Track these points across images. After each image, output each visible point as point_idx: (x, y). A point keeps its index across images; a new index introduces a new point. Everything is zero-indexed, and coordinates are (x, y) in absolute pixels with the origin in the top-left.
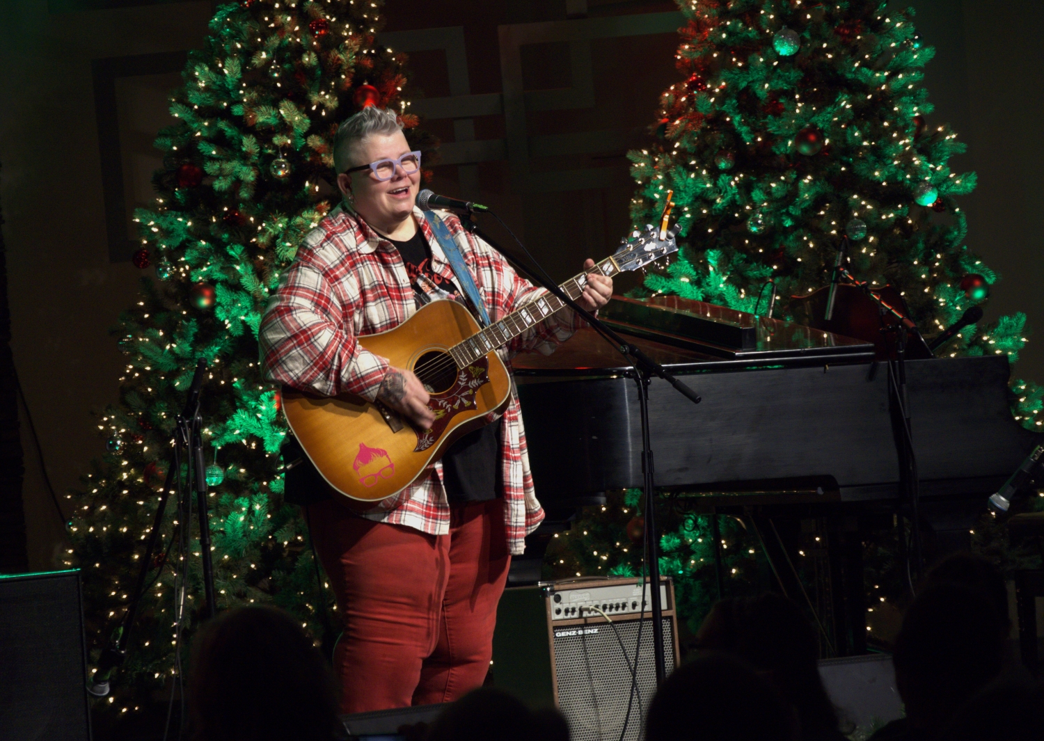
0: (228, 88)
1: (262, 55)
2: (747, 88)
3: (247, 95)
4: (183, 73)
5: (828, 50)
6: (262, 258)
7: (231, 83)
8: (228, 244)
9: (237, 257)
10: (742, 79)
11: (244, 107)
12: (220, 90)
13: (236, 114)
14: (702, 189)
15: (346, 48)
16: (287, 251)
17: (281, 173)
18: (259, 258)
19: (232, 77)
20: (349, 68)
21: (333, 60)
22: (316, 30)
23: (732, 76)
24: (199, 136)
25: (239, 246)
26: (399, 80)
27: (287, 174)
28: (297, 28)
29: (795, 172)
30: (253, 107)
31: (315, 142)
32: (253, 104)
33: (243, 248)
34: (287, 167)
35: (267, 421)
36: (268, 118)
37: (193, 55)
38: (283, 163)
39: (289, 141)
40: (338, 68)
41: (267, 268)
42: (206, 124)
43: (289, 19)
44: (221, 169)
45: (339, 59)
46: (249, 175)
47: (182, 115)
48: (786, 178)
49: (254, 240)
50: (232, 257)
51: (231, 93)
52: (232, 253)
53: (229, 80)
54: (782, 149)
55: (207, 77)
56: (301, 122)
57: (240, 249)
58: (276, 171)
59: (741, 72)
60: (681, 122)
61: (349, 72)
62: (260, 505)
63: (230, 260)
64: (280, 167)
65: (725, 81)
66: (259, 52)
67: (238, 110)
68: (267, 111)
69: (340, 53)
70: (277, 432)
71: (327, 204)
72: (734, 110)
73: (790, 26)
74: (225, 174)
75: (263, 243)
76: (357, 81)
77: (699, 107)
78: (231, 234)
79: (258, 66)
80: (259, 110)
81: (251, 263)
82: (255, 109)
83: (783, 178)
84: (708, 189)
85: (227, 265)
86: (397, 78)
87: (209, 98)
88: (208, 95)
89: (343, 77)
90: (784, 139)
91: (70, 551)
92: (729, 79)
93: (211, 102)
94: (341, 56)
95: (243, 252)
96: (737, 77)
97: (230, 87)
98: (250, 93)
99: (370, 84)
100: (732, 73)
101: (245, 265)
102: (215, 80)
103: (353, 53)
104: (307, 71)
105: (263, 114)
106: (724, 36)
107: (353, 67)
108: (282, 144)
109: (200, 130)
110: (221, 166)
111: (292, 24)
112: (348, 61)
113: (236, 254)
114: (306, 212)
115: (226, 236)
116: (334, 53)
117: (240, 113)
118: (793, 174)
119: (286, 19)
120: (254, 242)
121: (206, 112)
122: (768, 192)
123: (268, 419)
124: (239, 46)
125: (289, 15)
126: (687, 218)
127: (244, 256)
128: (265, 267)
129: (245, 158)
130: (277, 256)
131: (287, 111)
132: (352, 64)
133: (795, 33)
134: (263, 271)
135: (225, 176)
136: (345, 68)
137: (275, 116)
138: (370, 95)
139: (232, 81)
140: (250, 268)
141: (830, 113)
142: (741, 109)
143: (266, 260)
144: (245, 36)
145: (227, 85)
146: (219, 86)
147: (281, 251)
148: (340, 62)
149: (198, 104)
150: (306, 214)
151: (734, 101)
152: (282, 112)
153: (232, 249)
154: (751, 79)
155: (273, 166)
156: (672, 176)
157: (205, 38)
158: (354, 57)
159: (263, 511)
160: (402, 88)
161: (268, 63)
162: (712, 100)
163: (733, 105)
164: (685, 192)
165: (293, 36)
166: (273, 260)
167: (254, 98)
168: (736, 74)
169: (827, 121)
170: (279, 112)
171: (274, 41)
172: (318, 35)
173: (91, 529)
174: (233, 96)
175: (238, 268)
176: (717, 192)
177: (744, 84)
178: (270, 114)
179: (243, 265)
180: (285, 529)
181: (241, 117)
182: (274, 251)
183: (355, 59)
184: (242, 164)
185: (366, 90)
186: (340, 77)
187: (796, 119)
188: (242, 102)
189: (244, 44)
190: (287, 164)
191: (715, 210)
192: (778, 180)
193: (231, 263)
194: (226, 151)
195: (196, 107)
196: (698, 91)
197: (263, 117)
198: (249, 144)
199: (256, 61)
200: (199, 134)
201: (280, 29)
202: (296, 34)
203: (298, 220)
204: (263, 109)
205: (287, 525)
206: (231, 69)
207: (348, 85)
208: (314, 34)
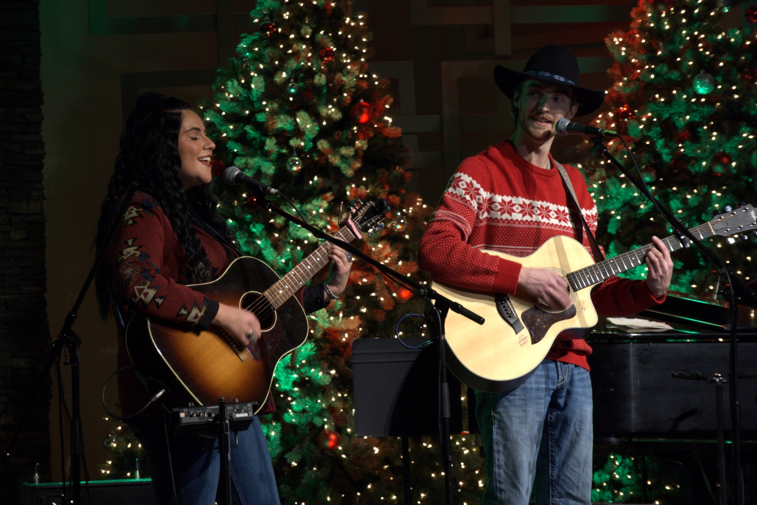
0: (252, 100)
1: (282, 75)
2: (669, 119)
3: (270, 106)
4: (213, 87)
5: (736, 92)
6: (277, 235)
7: (255, 96)
8: (250, 223)
9: (258, 234)
10: (665, 111)
11: (267, 115)
12: (246, 101)
13: (259, 120)
14: (631, 197)
15: (349, 72)
16: (298, 231)
17: (295, 168)
18: (274, 235)
19: (257, 91)
20: (350, 88)
21: (337, 81)
22: (325, 57)
23: (658, 108)
24: (225, 137)
25: (261, 225)
26: (388, 99)
27: (299, 169)
28: (310, 55)
29: (707, 187)
30: (274, 115)
31: (323, 145)
32: (273, 113)
33: (263, 227)
34: (300, 164)
35: (282, 365)
36: (285, 125)
37: (220, 72)
38: (297, 161)
39: (302, 144)
40: (341, 88)
41: (281, 243)
42: (231, 127)
43: (304, 47)
44: (246, 164)
45: (342, 81)
46: (269, 169)
47: (213, 120)
48: (698, 192)
49: (272, 221)
50: (253, 233)
51: (255, 103)
52: (254, 230)
53: (254, 93)
54: (697, 169)
55: (236, 90)
56: (312, 128)
57: (261, 227)
58: (291, 166)
59: (666, 106)
60: (614, 143)
61: (350, 91)
62: (275, 432)
63: (252, 235)
64: (295, 164)
65: (651, 112)
66: (280, 72)
67: (261, 118)
68: (285, 119)
69: (344, 76)
70: (291, 374)
71: (331, 195)
72: (657, 135)
73: (707, 71)
74: (249, 167)
75: (279, 223)
76: (355, 98)
77: (630, 132)
78: (253, 215)
79: (279, 83)
80: (279, 118)
81: (270, 238)
82: (276, 117)
83: (695, 191)
84: (635, 197)
85: (250, 240)
86: (385, 97)
87: (236, 106)
88: (235, 105)
89: (345, 95)
90: (698, 160)
91: (110, 462)
92: (655, 111)
93: (237, 110)
94: (344, 79)
95: (263, 229)
96: (661, 109)
97: (254, 99)
98: (272, 104)
99: (365, 101)
100: (658, 106)
101: (266, 240)
102: (242, 92)
103: (354, 76)
104: (317, 89)
105: (282, 121)
106: (652, 76)
107: (353, 88)
108: (297, 146)
109: (226, 132)
110: (246, 160)
111: (307, 51)
112: (349, 83)
113: (258, 231)
114: (315, 200)
115: (249, 217)
116: (338, 76)
117: (263, 120)
118: (705, 188)
119: (302, 47)
120: (272, 223)
121: (232, 118)
122: (685, 201)
123: (284, 364)
124: (261, 66)
125: (304, 44)
126: (618, 219)
127: (264, 234)
128: (279, 243)
129: (266, 155)
130: (290, 235)
131: (303, 120)
132: (353, 85)
133: (710, 76)
134: (279, 245)
135: (250, 169)
136: (347, 87)
137: (291, 124)
138: (365, 110)
139: (257, 94)
140: (269, 242)
141: (736, 141)
142: (663, 135)
143: (281, 237)
144: (267, 59)
145: (251, 97)
146: (245, 97)
147: (293, 230)
148: (343, 83)
149: (226, 111)
150: (315, 202)
151: (659, 128)
152: (298, 120)
153: (254, 227)
154: (672, 111)
155: (289, 163)
156: (608, 185)
157: (230, 60)
158: (355, 79)
159: (277, 437)
160: (389, 106)
161: (287, 81)
162: (641, 127)
163: (657, 132)
164: (617, 199)
165: (306, 61)
166: (286, 237)
167: (275, 108)
168: (661, 107)
169: (734, 147)
170: (295, 121)
171: (293, 64)
172: (326, 61)
173: (129, 446)
174: (256, 106)
175: (259, 242)
176: (642, 200)
177: (666, 116)
178: (287, 122)
179: (264, 240)
180: (294, 452)
181: (263, 123)
182: (287, 230)
183: (355, 81)
184: (264, 160)
185: (362, 106)
186: (342, 95)
187: (710, 145)
188: (264, 111)
189: (266, 66)
190: (300, 161)
191: (639, 214)
192: (691, 193)
193: (253, 238)
194: (249, 149)
195: (224, 113)
196: (628, 119)
197: (283, 123)
198: (270, 144)
199: (277, 79)
200: (225, 135)
201: (296, 54)
202: (308, 59)
203: (309, 206)
204: (282, 117)
205: (295, 449)
206: (257, 85)
207: (349, 101)
208: (323, 60)
